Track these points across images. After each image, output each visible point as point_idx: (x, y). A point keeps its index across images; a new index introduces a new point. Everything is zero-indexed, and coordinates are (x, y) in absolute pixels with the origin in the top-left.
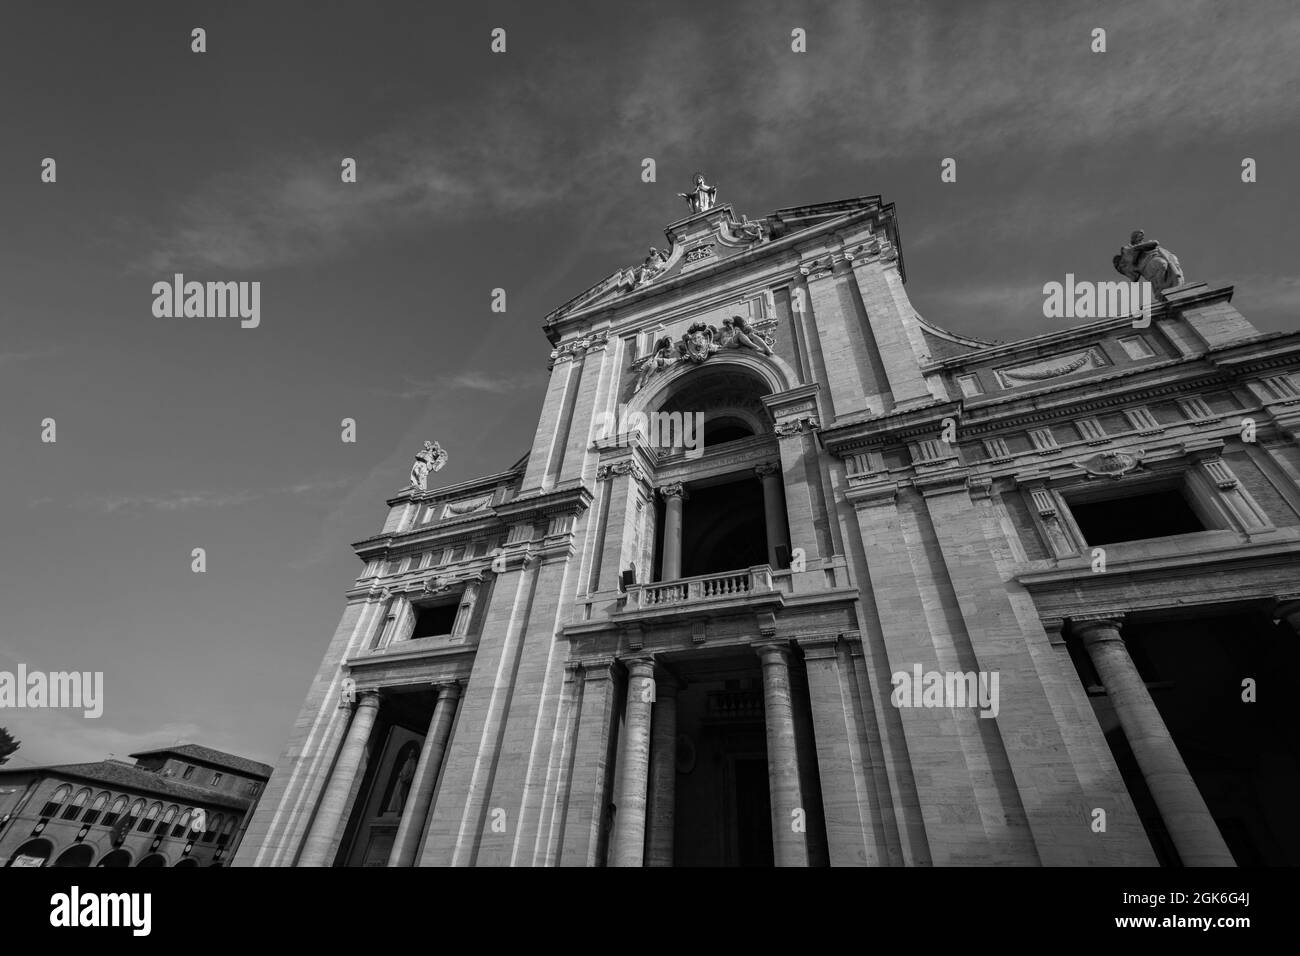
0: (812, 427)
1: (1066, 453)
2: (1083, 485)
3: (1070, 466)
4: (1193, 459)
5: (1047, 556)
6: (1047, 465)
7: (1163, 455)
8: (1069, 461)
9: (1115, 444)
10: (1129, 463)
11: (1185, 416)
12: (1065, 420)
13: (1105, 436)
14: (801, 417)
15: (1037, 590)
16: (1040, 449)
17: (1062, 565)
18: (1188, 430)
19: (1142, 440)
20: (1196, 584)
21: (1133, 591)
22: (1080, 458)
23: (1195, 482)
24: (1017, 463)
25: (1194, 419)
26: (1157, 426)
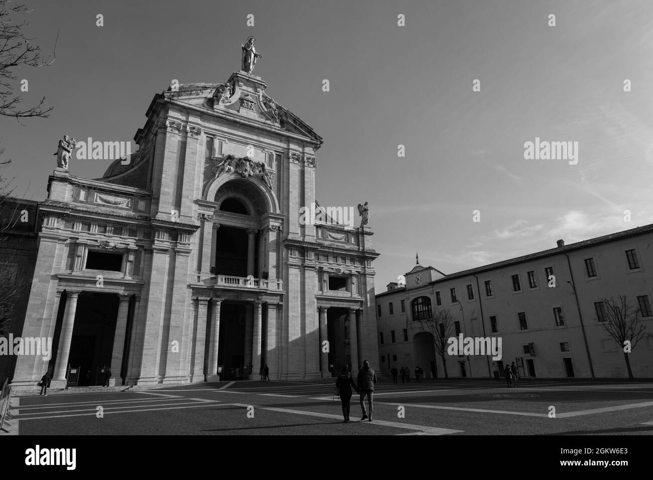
0: (280, 231)
1: (333, 265)
2: (333, 274)
3: (332, 269)
4: (351, 275)
5: (321, 291)
6: (329, 267)
7: (347, 272)
8: (333, 267)
9: (342, 266)
10: (342, 271)
11: (354, 264)
12: (336, 256)
13: (341, 264)
14: (278, 225)
15: (318, 299)
16: (329, 262)
17: (324, 294)
18: (353, 267)
19: (346, 267)
20: (342, 303)
21: (332, 302)
22: (335, 267)
23: (349, 280)
24: (324, 264)
25: (355, 265)
26: (350, 265)
